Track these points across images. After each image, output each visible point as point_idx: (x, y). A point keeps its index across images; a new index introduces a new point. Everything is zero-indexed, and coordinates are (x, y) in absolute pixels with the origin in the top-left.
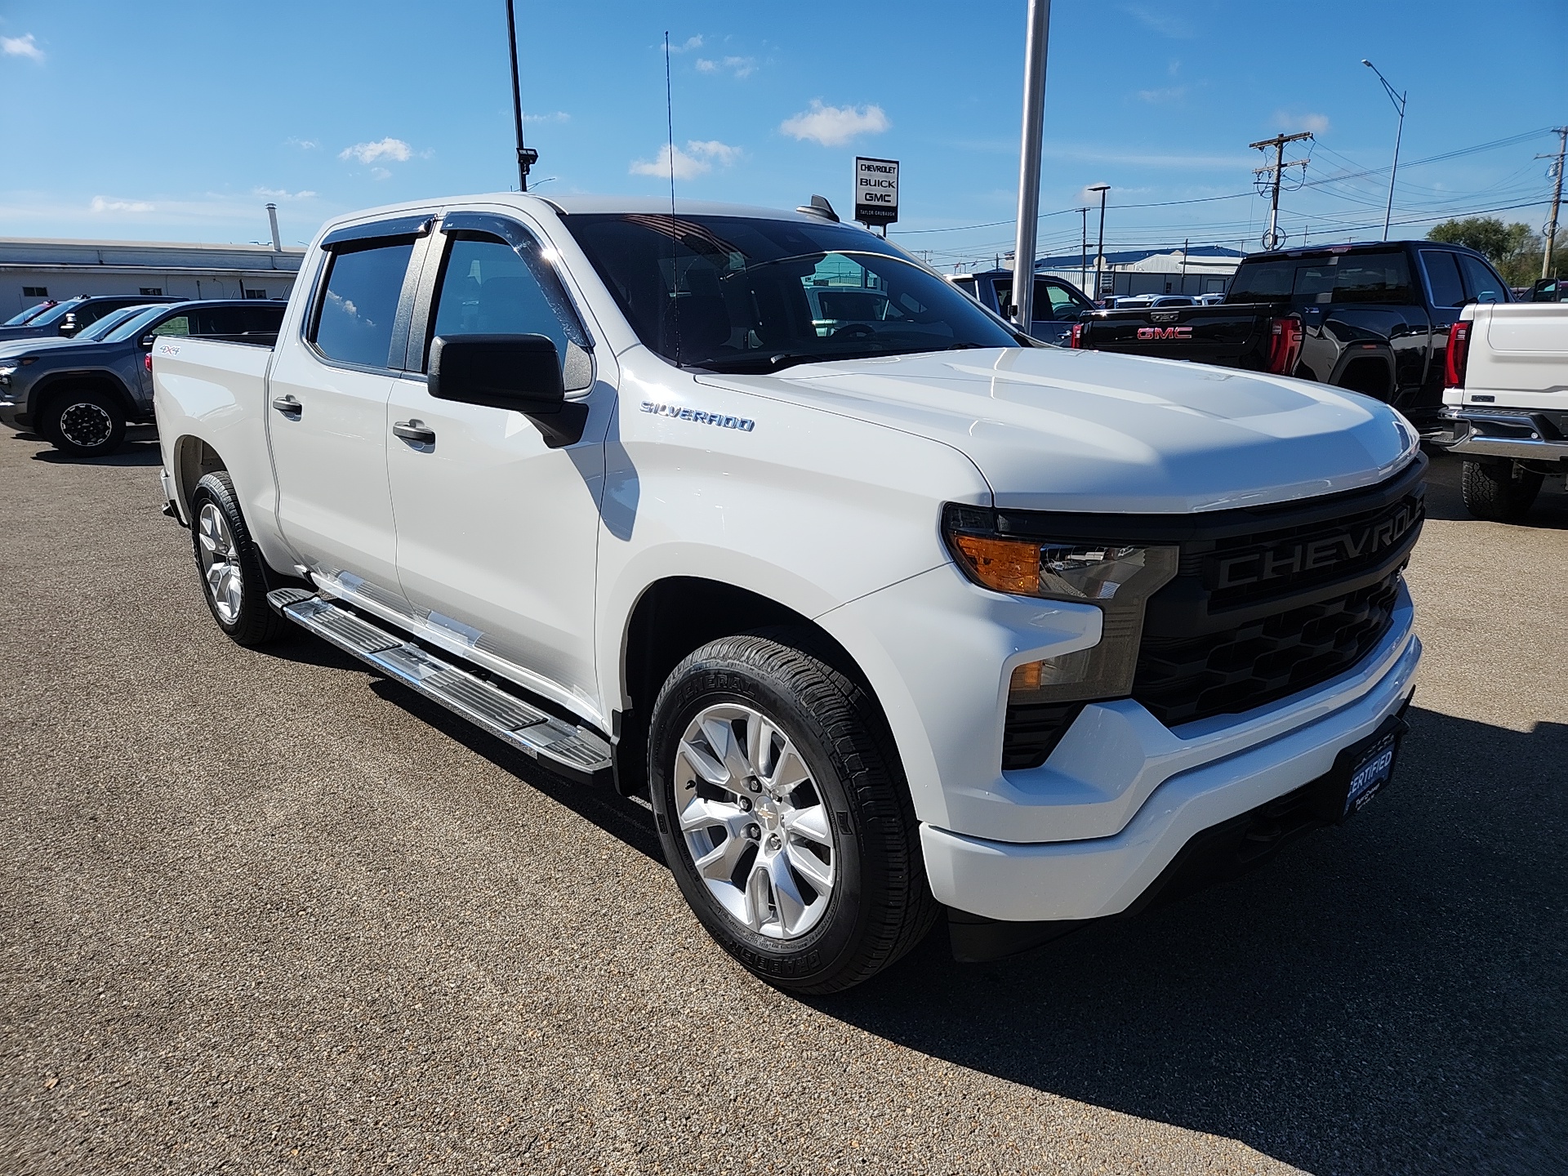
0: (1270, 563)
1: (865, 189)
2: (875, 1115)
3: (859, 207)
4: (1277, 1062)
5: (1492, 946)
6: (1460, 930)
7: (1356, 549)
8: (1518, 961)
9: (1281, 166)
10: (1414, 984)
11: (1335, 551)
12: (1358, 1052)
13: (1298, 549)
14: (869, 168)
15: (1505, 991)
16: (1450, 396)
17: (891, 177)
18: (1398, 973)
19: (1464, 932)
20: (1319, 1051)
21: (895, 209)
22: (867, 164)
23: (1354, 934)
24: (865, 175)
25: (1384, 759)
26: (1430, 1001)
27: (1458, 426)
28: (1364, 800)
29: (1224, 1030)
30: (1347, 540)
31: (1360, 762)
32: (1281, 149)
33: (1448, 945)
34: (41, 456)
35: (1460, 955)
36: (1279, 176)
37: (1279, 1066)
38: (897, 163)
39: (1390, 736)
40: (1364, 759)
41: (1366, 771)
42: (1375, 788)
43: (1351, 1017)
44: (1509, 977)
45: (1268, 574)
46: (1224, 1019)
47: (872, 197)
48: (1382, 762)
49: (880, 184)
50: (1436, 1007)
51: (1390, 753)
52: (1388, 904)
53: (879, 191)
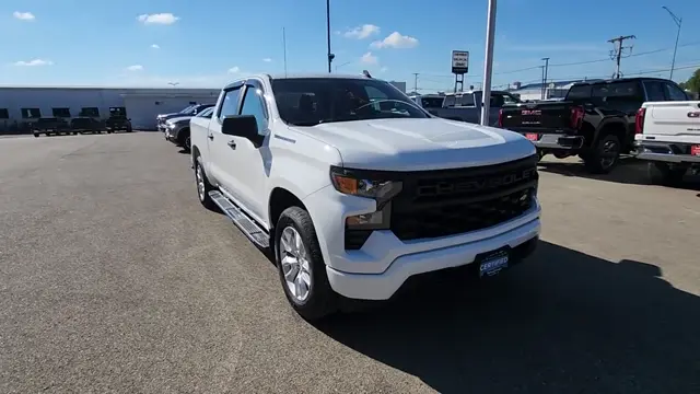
1: (456, 62)
3: (453, 68)
9: (621, 48)
14: (457, 54)
16: (638, 137)
17: (466, 57)
21: (467, 68)
27: (641, 148)
32: (621, 42)
34: (181, 152)
36: (620, 52)
38: (468, 52)
42: (499, 270)
47: (458, 64)
48: (502, 261)
49: (461, 60)
51: (507, 258)
53: (460, 62)
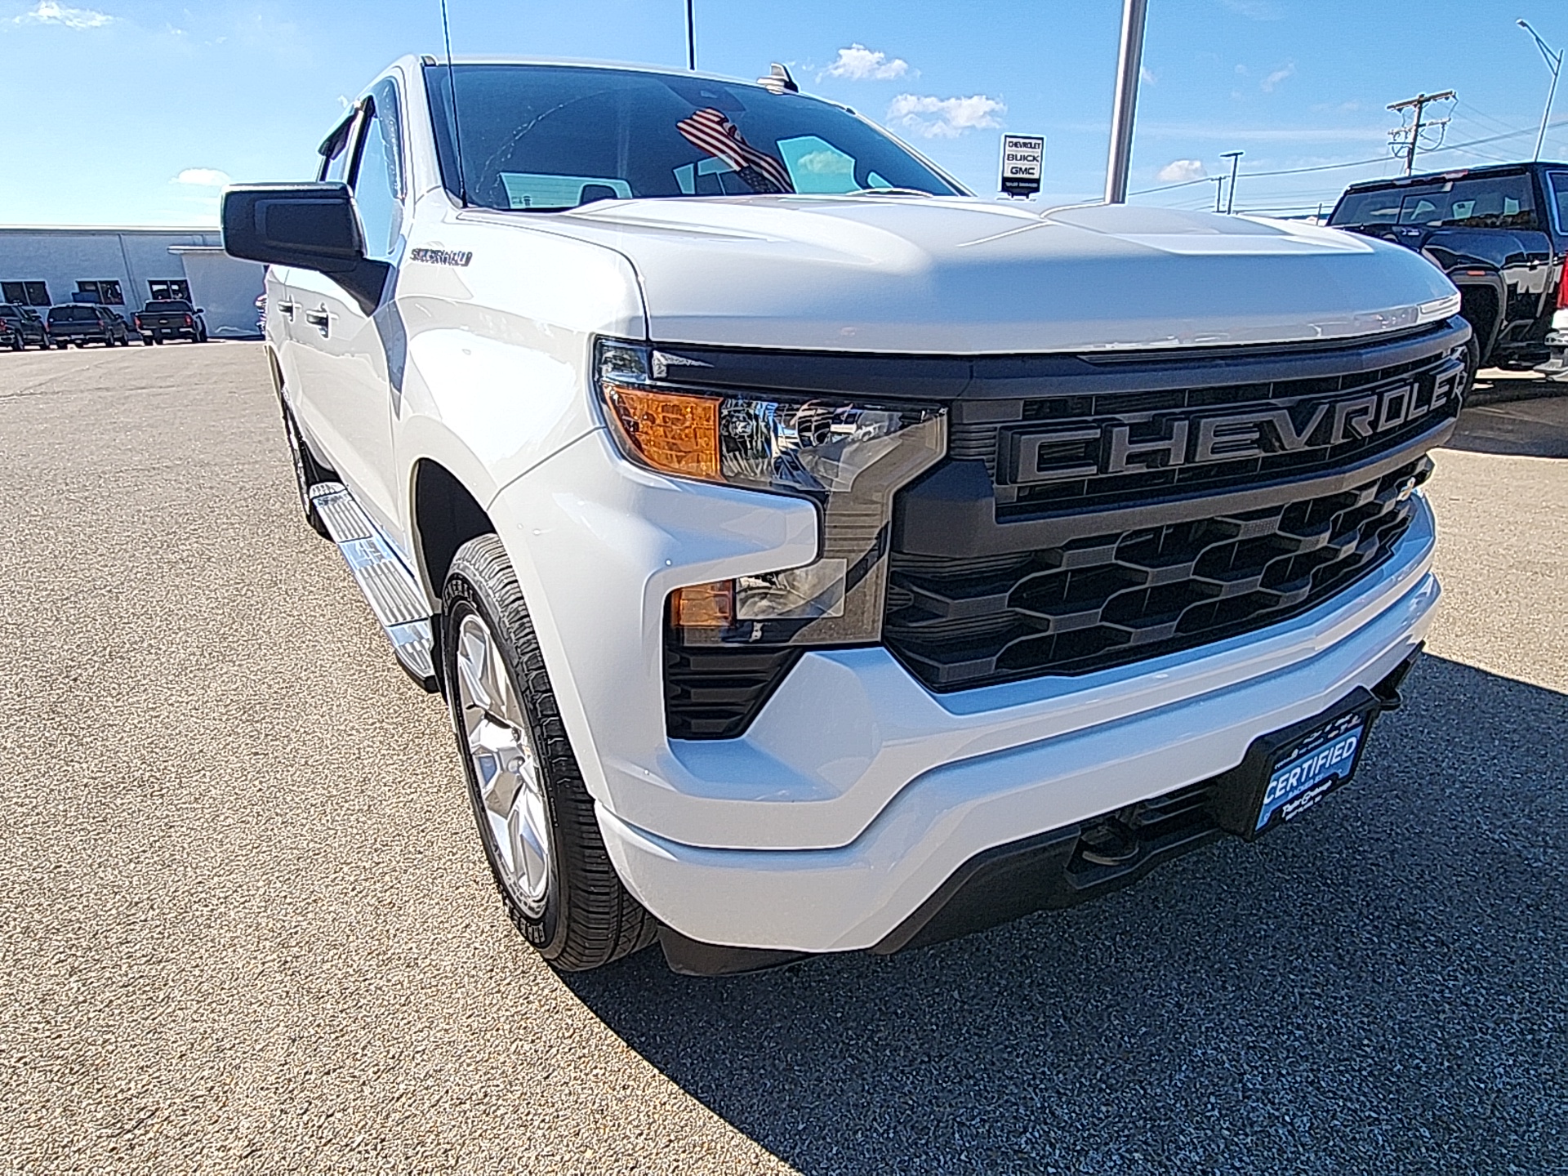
0: (1121, 446)
1: (1009, 165)
2: (544, 1153)
3: (1005, 180)
4: (1114, 1158)
5: (1494, 1008)
6: (1449, 975)
7: (1299, 435)
8: (1530, 1037)
9: (1418, 126)
10: (1358, 1055)
11: (1256, 435)
12: (1241, 1160)
13: (1181, 427)
14: (1016, 145)
15: (1501, 1086)
16: (1562, 319)
17: (1037, 152)
18: (1339, 1034)
19: (1456, 979)
20: (1181, 1149)
21: (1037, 181)
22: (1015, 141)
23: (1292, 962)
24: (1010, 150)
25: (1343, 748)
26: (1376, 1087)
28: (1300, 805)
29: (1058, 1092)
30: (1282, 420)
31: (1290, 755)
32: (1421, 109)
33: (1427, 997)
35: (1442, 1016)
36: (1416, 136)
37: (1116, 1164)
38: (1042, 139)
39: (1351, 718)
40: (1296, 751)
41: (1306, 766)
42: (1324, 787)
43: (1249, 1098)
44: (1511, 1062)
45: (1119, 466)
46: (1065, 1074)
47: (1017, 170)
48: (1338, 753)
49: (1025, 158)
50: (1384, 1100)
51: (1354, 740)
52: (1354, 922)
53: (1024, 165)
